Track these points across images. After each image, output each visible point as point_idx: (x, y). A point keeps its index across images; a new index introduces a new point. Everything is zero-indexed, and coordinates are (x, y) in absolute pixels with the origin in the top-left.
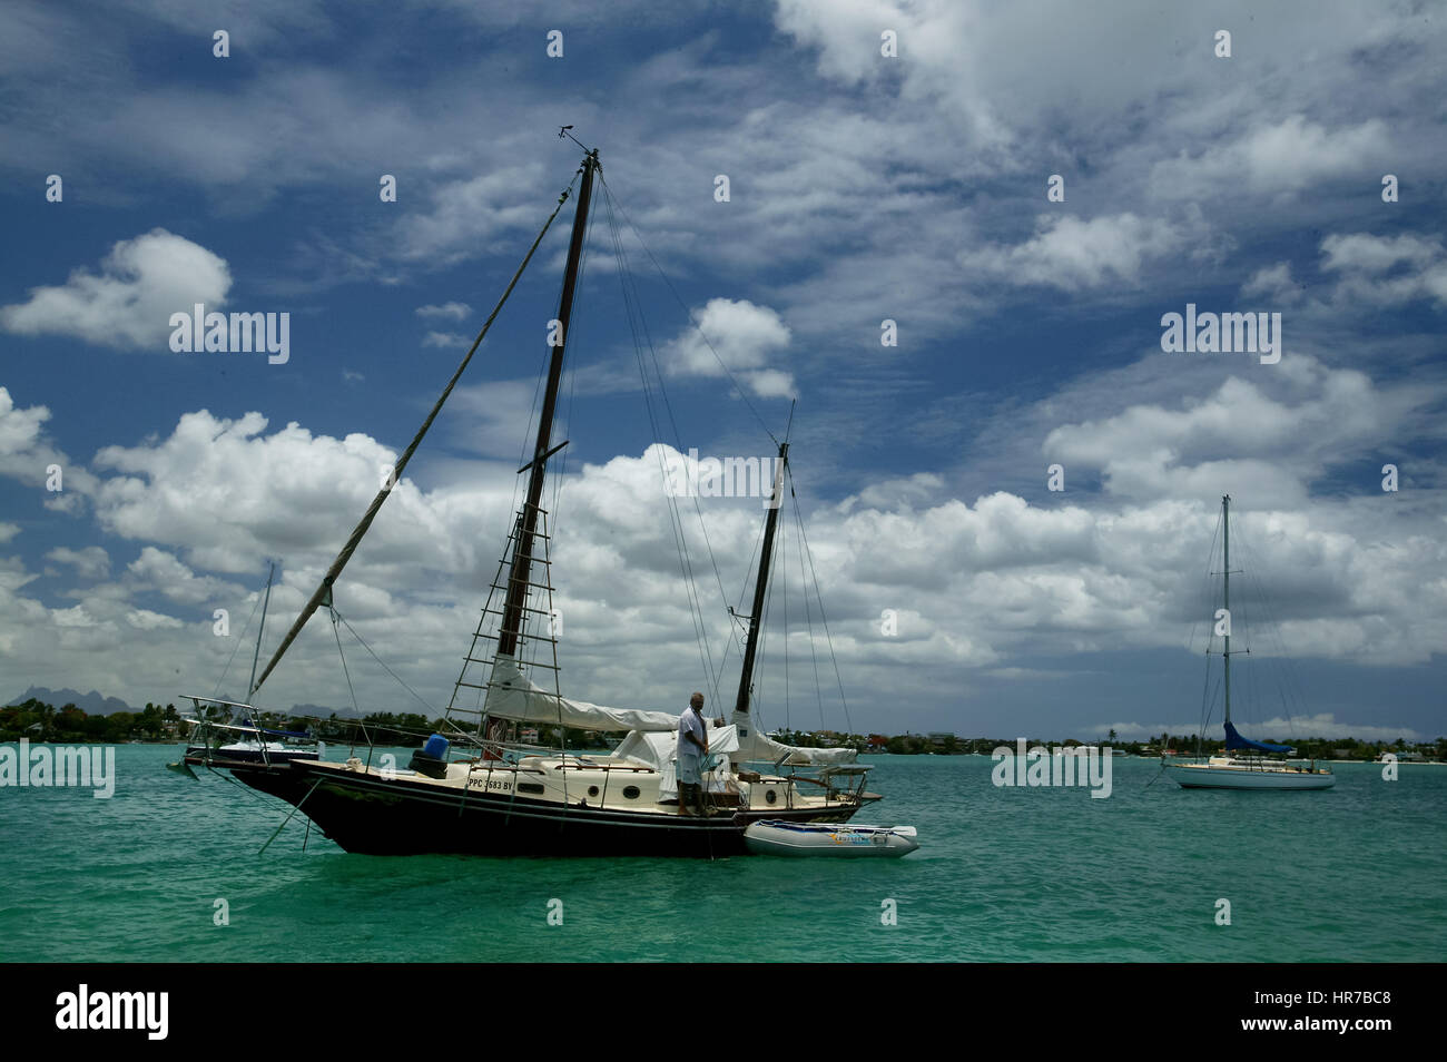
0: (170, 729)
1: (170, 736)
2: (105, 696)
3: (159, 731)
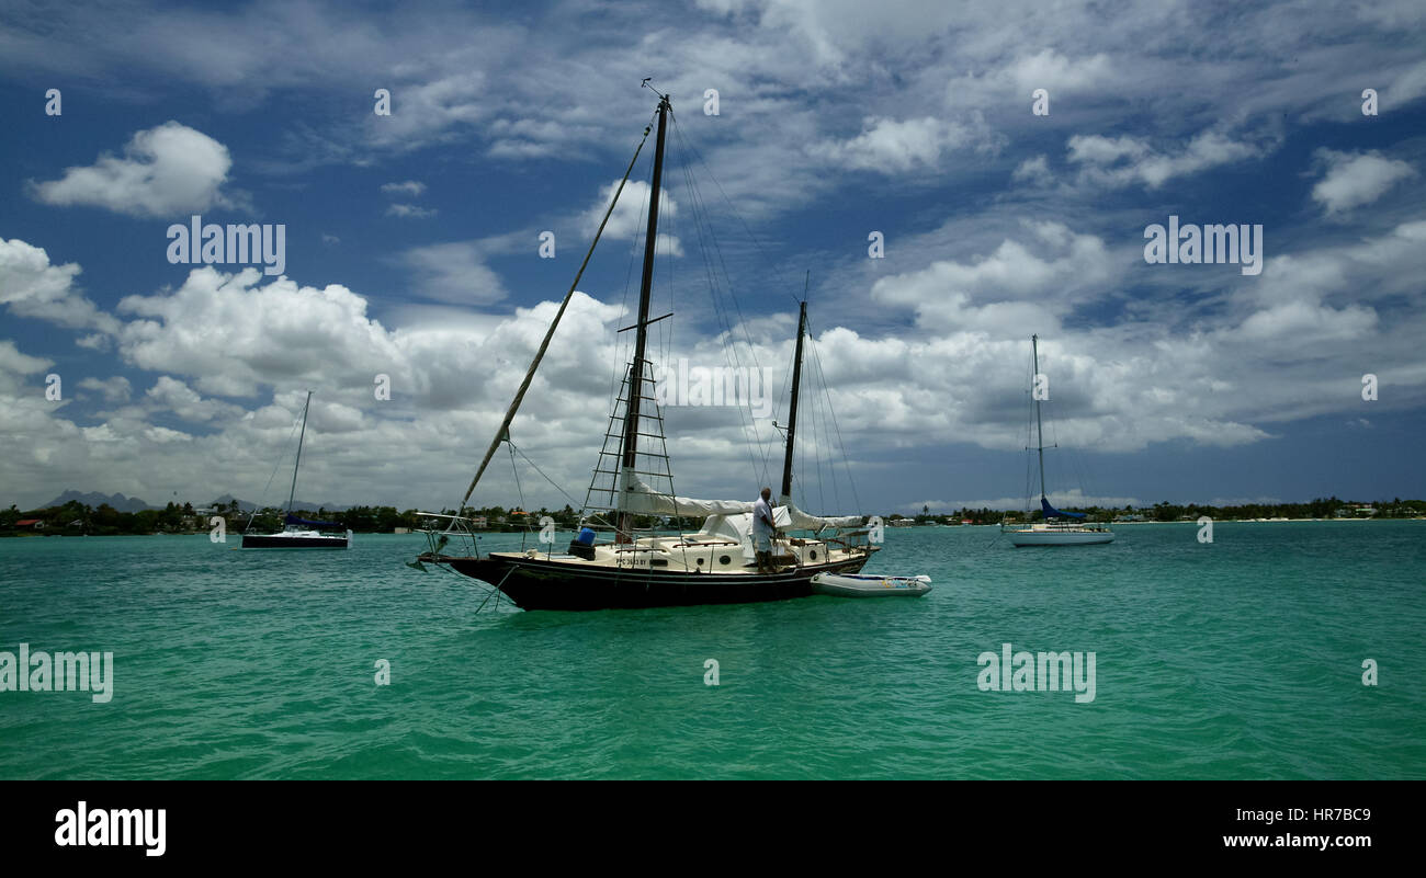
0: (189, 522)
1: (187, 528)
2: (128, 497)
3: (179, 524)
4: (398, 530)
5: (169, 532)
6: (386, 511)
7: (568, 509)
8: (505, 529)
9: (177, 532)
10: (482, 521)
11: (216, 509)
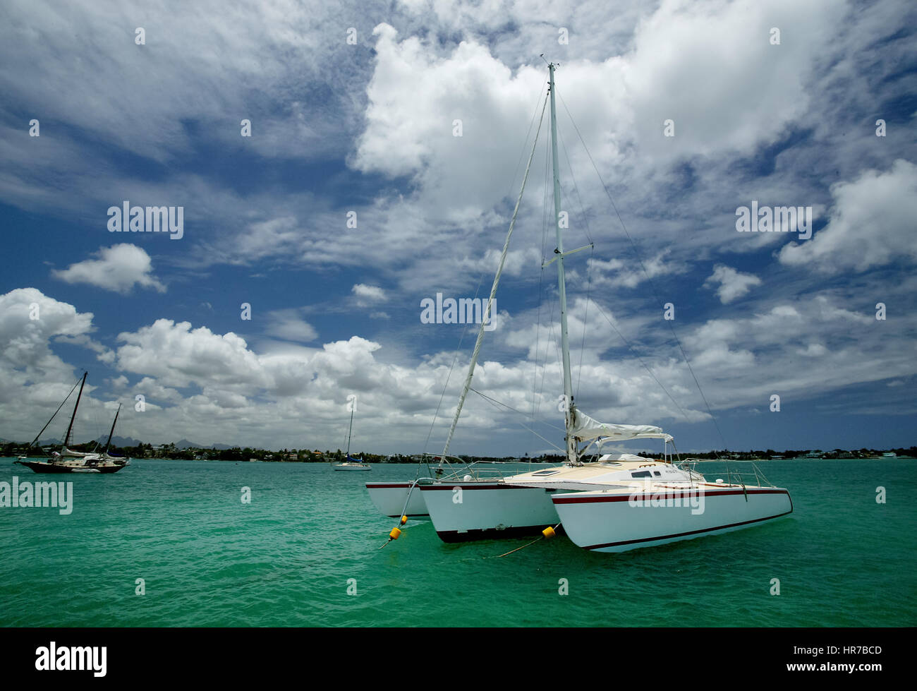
0: (148, 453)
1: (147, 456)
2: (134, 439)
3: (143, 455)
4: (252, 460)
5: (138, 458)
6: (247, 450)
7: (339, 451)
8: (306, 460)
9: (140, 458)
10: (295, 457)
11: (163, 447)
